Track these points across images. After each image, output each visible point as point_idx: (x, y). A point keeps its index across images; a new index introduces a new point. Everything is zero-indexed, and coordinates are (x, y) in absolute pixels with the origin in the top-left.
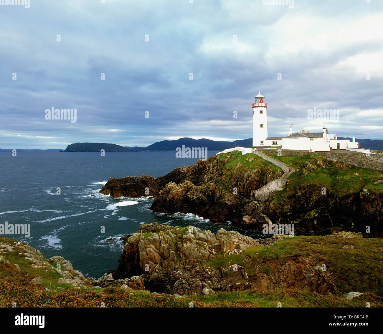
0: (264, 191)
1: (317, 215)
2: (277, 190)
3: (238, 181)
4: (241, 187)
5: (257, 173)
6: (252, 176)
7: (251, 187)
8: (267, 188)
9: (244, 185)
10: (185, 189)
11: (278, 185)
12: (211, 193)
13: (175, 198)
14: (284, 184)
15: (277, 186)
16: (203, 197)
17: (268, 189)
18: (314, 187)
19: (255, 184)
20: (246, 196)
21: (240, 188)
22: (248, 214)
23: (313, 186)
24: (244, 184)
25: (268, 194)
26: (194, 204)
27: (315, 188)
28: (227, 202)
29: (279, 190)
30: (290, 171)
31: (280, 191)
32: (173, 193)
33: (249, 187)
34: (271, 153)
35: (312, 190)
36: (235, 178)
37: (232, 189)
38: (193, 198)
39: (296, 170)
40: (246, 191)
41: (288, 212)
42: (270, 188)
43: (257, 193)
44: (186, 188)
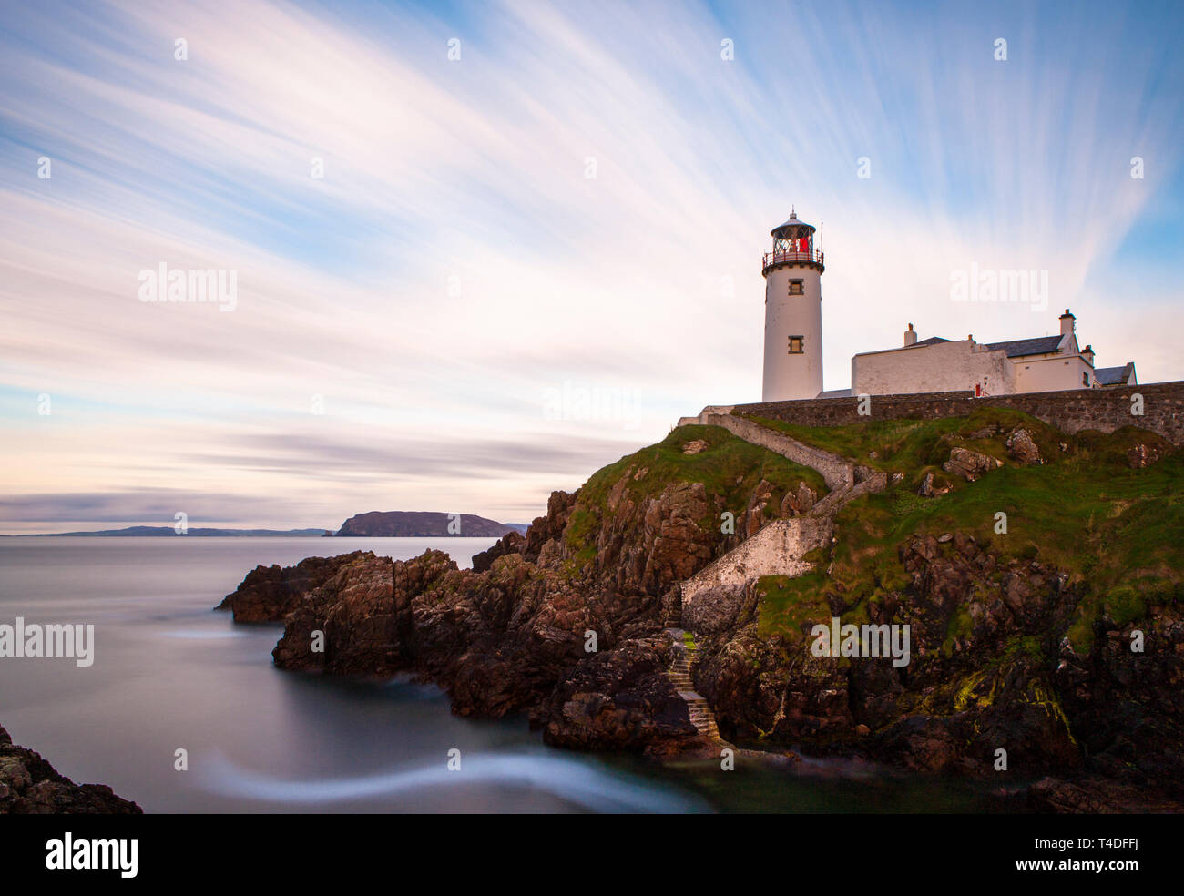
0: (723, 578)
1: (985, 703)
2: (782, 571)
3: (620, 541)
4: (628, 569)
5: (702, 499)
6: (674, 513)
7: (673, 567)
8: (733, 565)
9: (642, 559)
10: (408, 579)
11: (785, 550)
12: (500, 594)
13: (352, 617)
14: (818, 541)
15: (780, 552)
16: (468, 614)
17: (741, 570)
18: (976, 554)
19: (693, 553)
20: (648, 606)
21: (623, 572)
22: (603, 682)
23: (969, 546)
24: (642, 553)
25: (738, 593)
26: (425, 644)
27: (980, 559)
28: (541, 633)
29: (791, 573)
30: (857, 479)
31: (794, 579)
32: (349, 594)
33: (663, 567)
34: (793, 417)
35: (963, 573)
36: (611, 529)
37: (592, 577)
38: (429, 616)
39: (890, 478)
40: (648, 587)
41: (826, 684)
42: (750, 563)
43: (692, 591)
44: (416, 574)
